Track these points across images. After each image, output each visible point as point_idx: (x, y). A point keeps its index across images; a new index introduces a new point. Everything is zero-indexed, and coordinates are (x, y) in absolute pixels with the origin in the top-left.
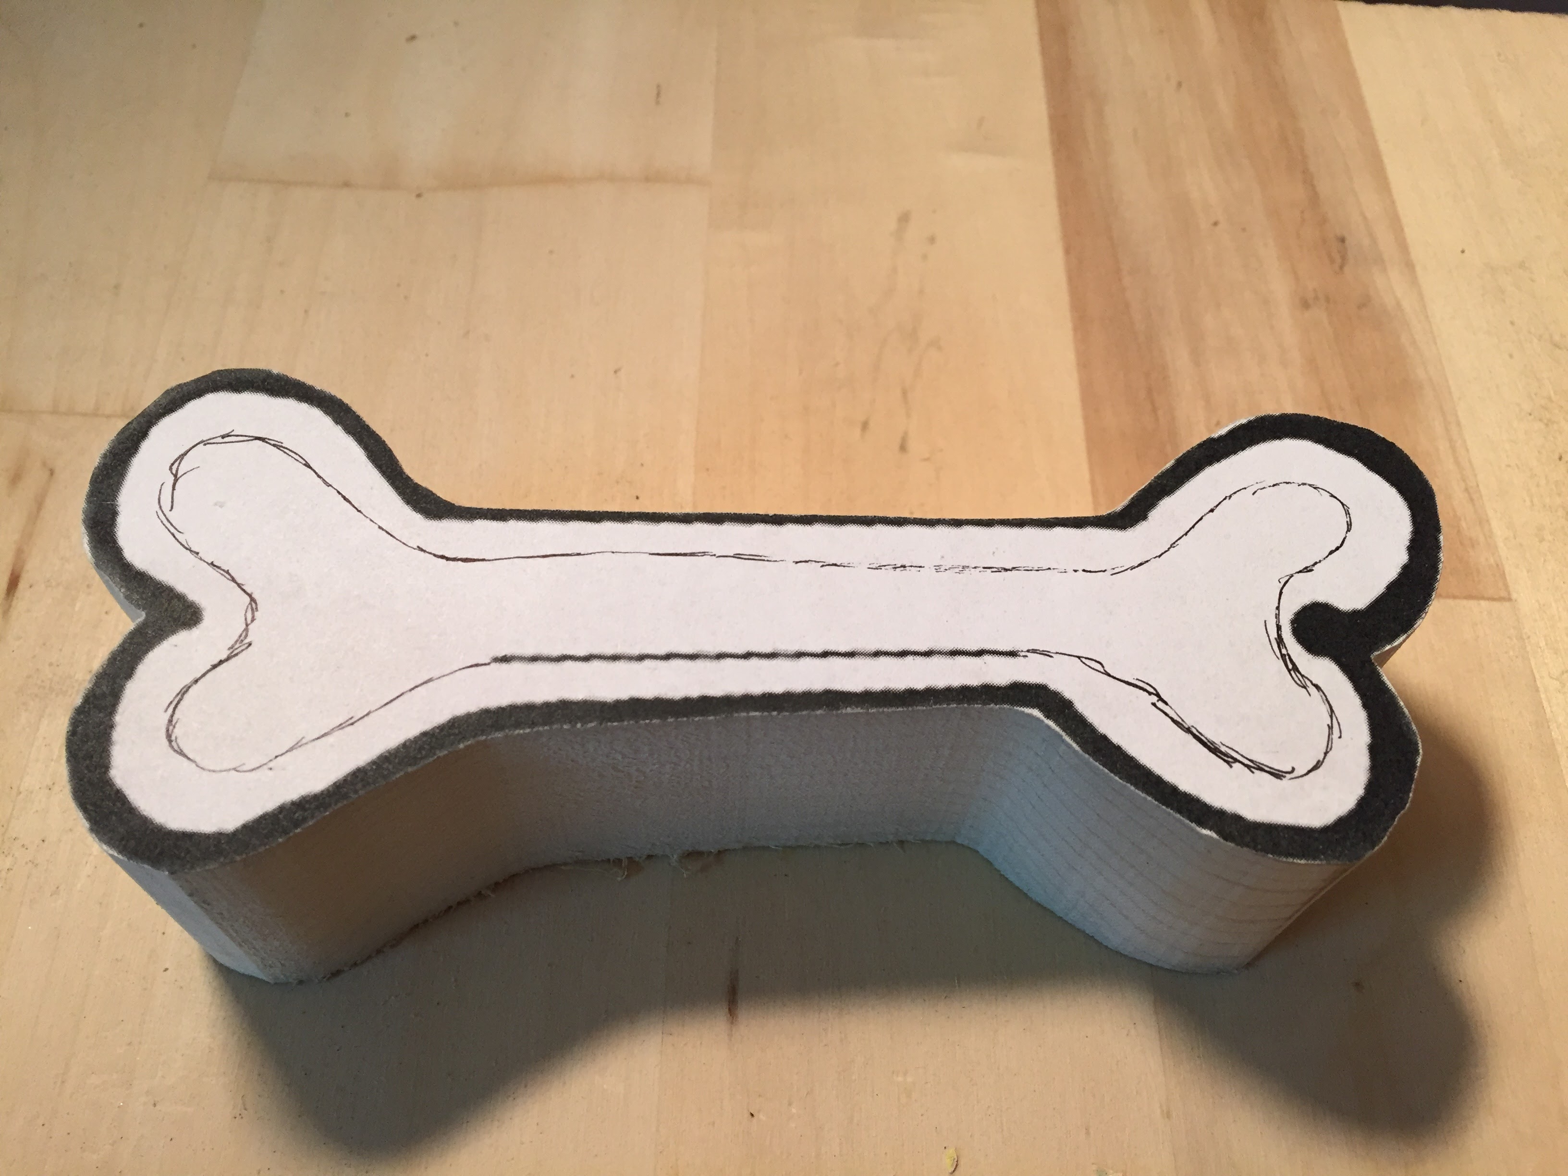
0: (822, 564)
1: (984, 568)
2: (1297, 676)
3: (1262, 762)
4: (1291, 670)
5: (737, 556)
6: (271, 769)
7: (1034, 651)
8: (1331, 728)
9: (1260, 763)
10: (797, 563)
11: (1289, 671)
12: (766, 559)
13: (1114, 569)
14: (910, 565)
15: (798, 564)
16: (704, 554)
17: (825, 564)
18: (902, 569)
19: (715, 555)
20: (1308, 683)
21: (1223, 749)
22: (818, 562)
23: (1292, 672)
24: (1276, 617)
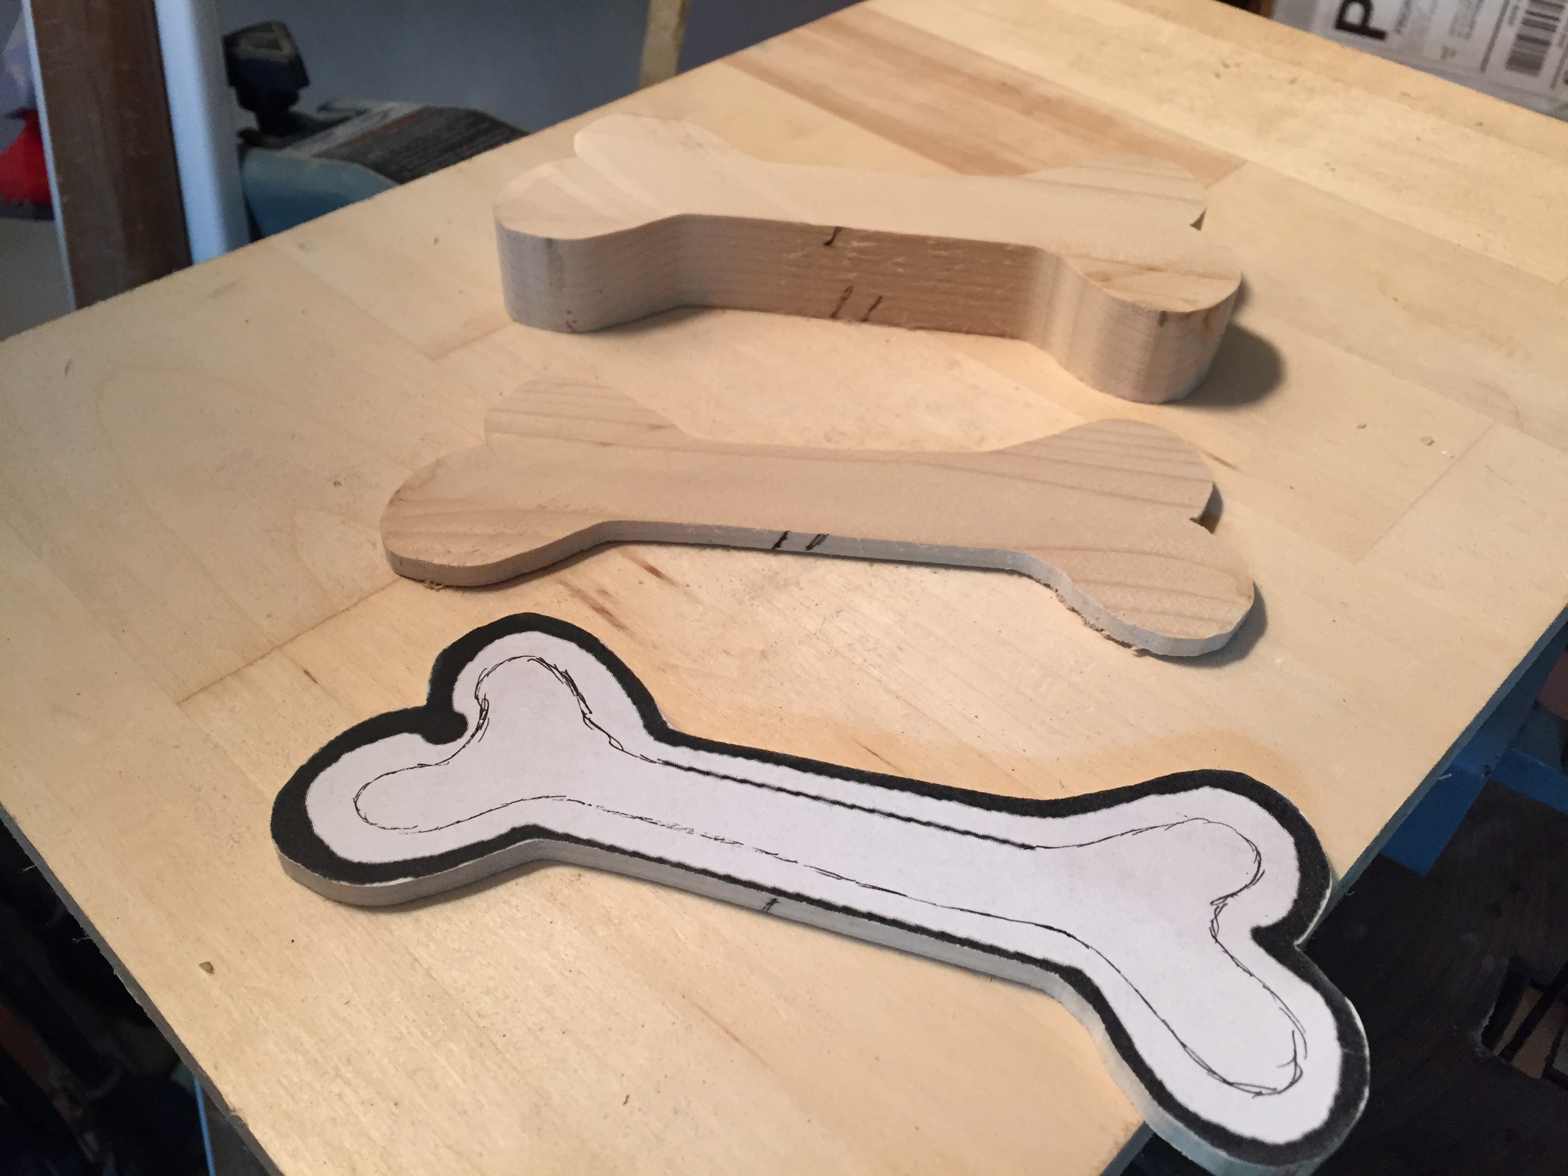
0: (777, 856)
1: (657, 824)
2: (485, 706)
3: (546, 669)
4: (486, 710)
5: (840, 878)
6: (1185, 816)
7: (651, 761)
8: (487, 675)
9: (547, 668)
10: (796, 862)
11: (487, 711)
12: (818, 870)
13: (561, 800)
14: (710, 839)
15: (795, 860)
16: (865, 886)
17: (775, 855)
18: (718, 838)
19: (856, 883)
20: (480, 701)
21: (564, 680)
22: (779, 858)
23: (486, 708)
24: (470, 742)
